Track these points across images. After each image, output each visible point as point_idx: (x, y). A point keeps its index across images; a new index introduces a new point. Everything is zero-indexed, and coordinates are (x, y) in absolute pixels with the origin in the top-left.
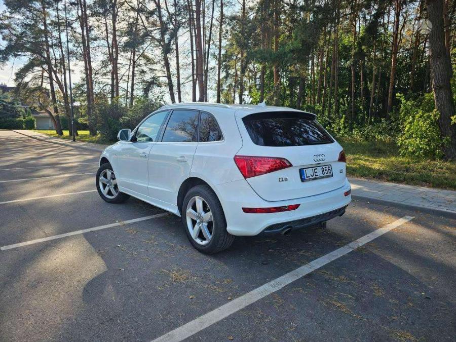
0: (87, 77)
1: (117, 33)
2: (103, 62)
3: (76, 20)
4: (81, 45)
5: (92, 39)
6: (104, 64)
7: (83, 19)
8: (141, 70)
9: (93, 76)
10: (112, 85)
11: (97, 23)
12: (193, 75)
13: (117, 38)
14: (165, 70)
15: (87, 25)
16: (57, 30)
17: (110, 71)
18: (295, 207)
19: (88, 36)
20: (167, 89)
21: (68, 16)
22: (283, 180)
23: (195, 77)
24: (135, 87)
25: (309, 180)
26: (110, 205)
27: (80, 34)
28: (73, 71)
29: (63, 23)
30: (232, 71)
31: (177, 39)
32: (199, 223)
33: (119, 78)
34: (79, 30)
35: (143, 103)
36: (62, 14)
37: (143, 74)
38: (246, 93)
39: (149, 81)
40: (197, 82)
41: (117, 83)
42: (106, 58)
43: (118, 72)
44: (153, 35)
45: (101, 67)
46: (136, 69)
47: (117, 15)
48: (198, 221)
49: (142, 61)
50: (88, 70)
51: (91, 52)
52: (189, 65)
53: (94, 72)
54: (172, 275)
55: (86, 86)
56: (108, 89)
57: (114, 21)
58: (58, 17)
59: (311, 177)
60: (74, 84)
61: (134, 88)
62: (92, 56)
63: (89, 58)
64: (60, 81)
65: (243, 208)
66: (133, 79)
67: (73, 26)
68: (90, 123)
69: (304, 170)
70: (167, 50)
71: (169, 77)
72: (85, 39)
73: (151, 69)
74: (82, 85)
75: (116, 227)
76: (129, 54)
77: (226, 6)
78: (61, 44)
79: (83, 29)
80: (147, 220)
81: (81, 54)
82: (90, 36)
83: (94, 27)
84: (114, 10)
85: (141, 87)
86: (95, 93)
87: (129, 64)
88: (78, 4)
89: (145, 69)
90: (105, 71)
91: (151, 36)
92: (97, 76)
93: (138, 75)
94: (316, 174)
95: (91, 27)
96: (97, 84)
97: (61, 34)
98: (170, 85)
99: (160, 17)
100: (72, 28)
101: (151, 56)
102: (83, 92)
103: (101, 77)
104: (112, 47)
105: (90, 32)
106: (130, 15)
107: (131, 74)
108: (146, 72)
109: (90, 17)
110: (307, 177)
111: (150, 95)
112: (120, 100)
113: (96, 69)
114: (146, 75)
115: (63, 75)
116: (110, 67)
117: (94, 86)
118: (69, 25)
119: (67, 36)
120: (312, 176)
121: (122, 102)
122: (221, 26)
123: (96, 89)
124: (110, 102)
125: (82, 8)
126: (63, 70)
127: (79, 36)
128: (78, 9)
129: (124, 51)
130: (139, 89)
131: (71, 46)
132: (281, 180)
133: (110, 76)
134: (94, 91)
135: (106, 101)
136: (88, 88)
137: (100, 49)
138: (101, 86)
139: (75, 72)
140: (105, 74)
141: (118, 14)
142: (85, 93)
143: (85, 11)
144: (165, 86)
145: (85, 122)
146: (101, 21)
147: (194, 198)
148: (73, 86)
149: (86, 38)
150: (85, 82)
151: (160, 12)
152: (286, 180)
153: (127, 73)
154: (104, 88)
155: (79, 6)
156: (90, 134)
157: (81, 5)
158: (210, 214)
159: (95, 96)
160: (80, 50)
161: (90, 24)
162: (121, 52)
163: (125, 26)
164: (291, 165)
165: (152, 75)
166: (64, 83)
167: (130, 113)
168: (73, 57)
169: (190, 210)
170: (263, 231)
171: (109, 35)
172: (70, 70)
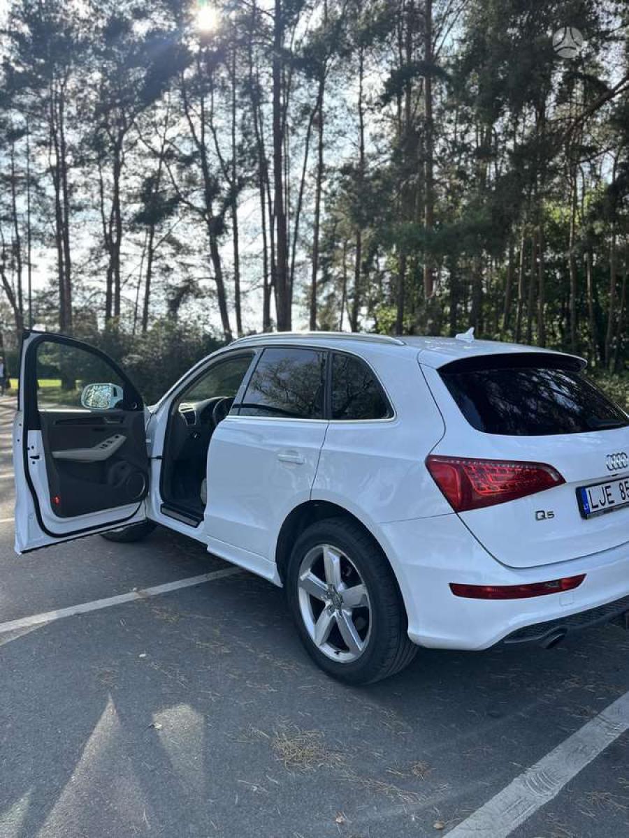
0: (61, 278)
1: (120, 197)
2: (92, 250)
3: (45, 174)
4: (53, 218)
5: (73, 207)
6: (95, 254)
7: (59, 172)
8: (164, 266)
9: (72, 277)
10: (109, 294)
11: (83, 179)
12: (266, 276)
13: (121, 207)
14: (211, 265)
15: (65, 183)
16: (9, 191)
17: (105, 267)
18: (575, 582)
19: (66, 202)
20: (213, 302)
21: (31, 166)
22: (544, 516)
23: (269, 280)
24: (152, 297)
25: (598, 514)
26: (114, 545)
27: (52, 199)
28: (35, 266)
29: (22, 178)
30: (335, 271)
31: (235, 207)
32: (331, 609)
33: (122, 280)
34: (51, 191)
35: (169, 328)
36: (22, 163)
37: (167, 274)
38: (364, 310)
39: (180, 286)
40: (273, 288)
41: (118, 289)
42: (99, 243)
43: (121, 269)
44: (190, 200)
45: (87, 260)
46: (154, 264)
47: (123, 163)
48: (328, 603)
49: (167, 250)
50: (65, 266)
51: (70, 232)
52: (257, 256)
53: (74, 269)
54: (279, 746)
55: (58, 294)
56: (99, 300)
57: (117, 174)
58: (12, 167)
59: (601, 507)
60: (35, 291)
61: (150, 300)
62: (71, 238)
63: (67, 242)
64: (10, 285)
65: (451, 585)
66: (148, 284)
67: (40, 184)
68: (62, 366)
69: (587, 490)
70: (216, 228)
71: (219, 279)
72: (61, 209)
73: (182, 264)
74: (52, 293)
75: (131, 602)
76: (142, 236)
77: (329, 148)
78: (15, 217)
79: (57, 190)
80: (197, 586)
81: (51, 235)
82: (71, 203)
83: (79, 186)
84: (117, 155)
85: (162, 297)
86: (75, 308)
87: (141, 254)
88: (50, 144)
89: (172, 263)
90: (95, 268)
91: (188, 203)
92: (80, 276)
93: (157, 275)
94: (611, 498)
95: (72, 186)
96: (80, 291)
97: (16, 199)
98: (221, 295)
99: (205, 167)
100: (38, 187)
101: (183, 241)
102: (52, 307)
103: (88, 278)
104: (111, 223)
105: (71, 195)
106: (146, 165)
107: (144, 273)
108: (173, 269)
109: (71, 167)
110: (594, 507)
111: (182, 313)
112: (121, 320)
113: (79, 262)
114: (173, 276)
115: (16, 275)
116: (106, 260)
117: (73, 295)
118: (32, 181)
119: (29, 201)
120: (603, 504)
121: (127, 326)
122: (319, 184)
123: (77, 302)
124: (101, 326)
125: (57, 150)
126: (16, 264)
127: (50, 202)
128: (50, 154)
129: (133, 230)
130: (160, 302)
131: (33, 220)
132: (540, 515)
133: (104, 277)
134: (73, 304)
135: (95, 323)
136: (62, 298)
137: (86, 227)
138: (87, 294)
139: (39, 268)
140: (95, 273)
141: (126, 162)
142: (56, 308)
143: (63, 157)
144: (210, 296)
145: (53, 364)
146: (91, 176)
147: (318, 547)
148: (34, 295)
149: (63, 206)
150: (58, 288)
151: (204, 158)
152: (551, 514)
153: (137, 272)
154: (92, 299)
155: (53, 147)
156: (62, 387)
157: (56, 145)
158: (360, 590)
159: (73, 313)
160: (51, 227)
161: (70, 181)
162: (127, 231)
163: (136, 185)
164: (562, 481)
165: (186, 275)
166: (16, 290)
167: (142, 347)
168: (36, 239)
169: (307, 575)
170: (502, 640)
171: (105, 200)
172: (30, 265)
